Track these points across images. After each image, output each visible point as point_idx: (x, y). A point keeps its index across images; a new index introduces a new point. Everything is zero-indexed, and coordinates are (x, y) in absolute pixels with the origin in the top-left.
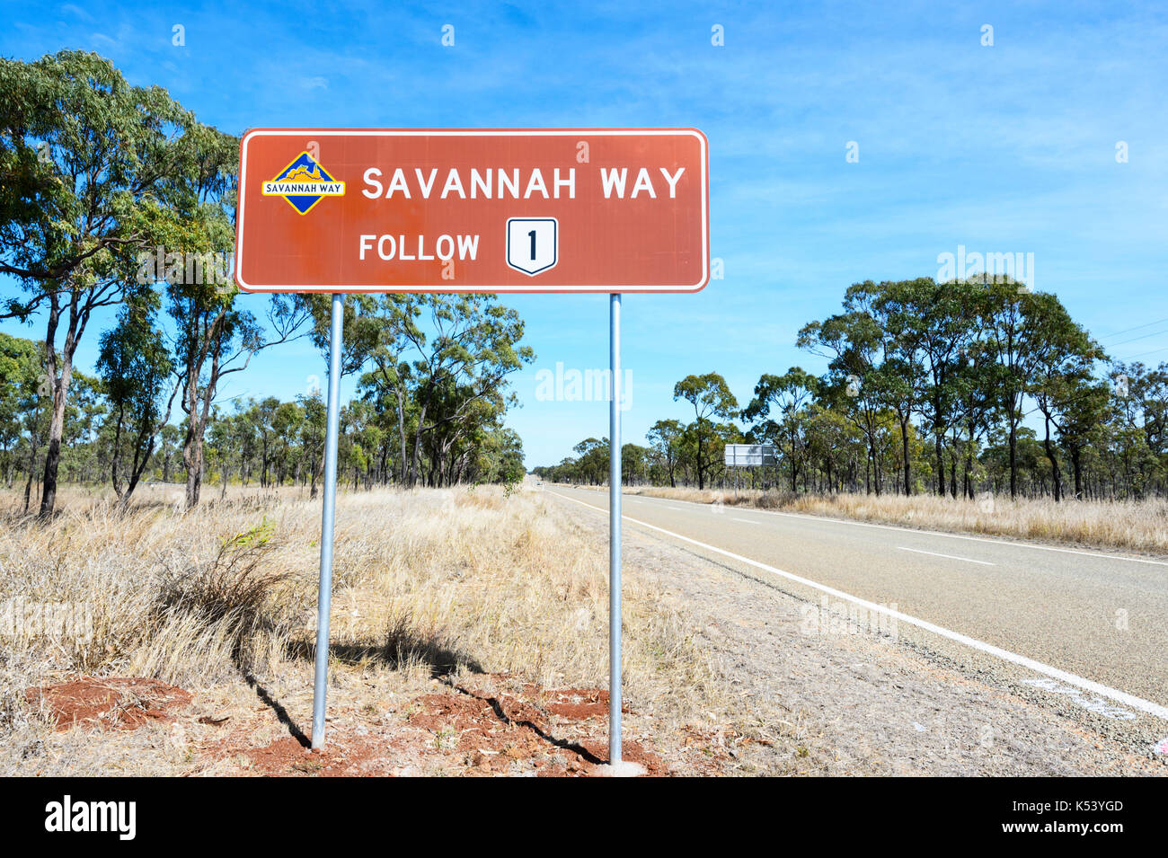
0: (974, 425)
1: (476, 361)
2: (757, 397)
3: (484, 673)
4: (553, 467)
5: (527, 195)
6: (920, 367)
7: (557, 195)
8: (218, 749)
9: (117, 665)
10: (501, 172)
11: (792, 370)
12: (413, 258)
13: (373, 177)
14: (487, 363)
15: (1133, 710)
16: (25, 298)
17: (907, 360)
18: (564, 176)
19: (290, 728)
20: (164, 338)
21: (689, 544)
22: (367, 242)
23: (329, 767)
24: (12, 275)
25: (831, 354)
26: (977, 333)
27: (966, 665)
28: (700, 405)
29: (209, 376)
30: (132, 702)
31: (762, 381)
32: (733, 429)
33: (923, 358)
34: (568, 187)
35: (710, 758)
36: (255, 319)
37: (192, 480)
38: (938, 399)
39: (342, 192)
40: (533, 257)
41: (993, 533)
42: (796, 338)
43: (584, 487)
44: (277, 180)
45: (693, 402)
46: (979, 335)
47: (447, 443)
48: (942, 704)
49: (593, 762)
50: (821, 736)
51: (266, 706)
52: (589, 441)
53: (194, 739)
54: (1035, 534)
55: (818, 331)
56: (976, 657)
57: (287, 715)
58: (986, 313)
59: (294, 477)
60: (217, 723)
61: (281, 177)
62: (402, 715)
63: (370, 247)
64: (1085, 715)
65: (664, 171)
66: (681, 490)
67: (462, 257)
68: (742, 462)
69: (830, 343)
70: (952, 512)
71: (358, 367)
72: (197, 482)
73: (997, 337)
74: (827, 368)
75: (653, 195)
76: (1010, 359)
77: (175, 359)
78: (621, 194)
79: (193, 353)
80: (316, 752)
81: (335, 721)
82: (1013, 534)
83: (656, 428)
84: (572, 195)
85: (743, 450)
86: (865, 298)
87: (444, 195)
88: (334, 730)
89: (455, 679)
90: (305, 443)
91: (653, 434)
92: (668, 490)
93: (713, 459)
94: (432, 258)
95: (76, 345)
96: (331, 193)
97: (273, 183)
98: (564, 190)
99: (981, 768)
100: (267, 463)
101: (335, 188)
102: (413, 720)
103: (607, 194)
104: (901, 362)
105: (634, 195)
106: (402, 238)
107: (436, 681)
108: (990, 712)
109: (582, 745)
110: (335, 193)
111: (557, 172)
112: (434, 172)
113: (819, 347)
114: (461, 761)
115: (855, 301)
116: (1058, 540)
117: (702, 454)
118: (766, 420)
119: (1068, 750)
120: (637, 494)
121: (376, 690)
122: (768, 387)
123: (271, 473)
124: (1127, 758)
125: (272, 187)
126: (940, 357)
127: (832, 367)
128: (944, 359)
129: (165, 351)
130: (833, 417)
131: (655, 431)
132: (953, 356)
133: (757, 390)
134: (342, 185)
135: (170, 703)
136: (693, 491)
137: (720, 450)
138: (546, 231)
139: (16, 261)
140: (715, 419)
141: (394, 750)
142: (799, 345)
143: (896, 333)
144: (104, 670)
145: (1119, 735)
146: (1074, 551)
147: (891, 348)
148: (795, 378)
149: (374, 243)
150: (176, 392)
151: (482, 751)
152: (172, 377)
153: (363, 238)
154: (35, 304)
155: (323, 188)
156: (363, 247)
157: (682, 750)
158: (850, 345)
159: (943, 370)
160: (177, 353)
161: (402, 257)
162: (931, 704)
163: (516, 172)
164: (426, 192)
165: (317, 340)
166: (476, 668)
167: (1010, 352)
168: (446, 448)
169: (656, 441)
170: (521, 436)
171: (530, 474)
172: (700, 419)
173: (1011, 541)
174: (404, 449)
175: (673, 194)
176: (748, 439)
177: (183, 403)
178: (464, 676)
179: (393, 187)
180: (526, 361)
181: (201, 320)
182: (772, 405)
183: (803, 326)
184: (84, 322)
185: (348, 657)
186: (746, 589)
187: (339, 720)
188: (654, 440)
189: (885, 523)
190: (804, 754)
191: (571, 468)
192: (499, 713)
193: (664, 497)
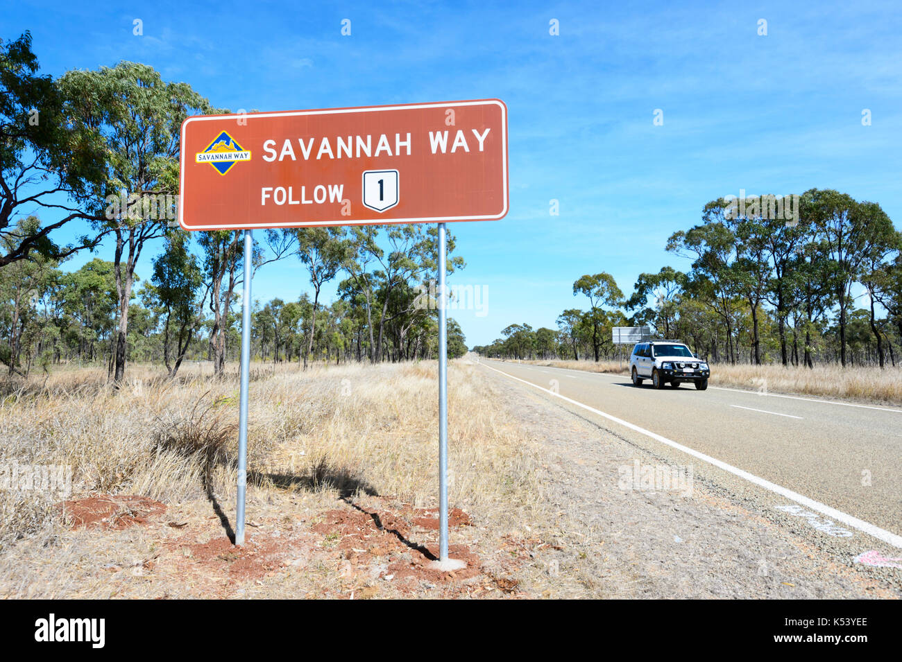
0: (813, 308)
1: (420, 269)
2: (637, 291)
3: (377, 496)
4: (487, 346)
5: (377, 154)
6: (766, 264)
7: (398, 153)
8: (174, 544)
9: (124, 486)
10: (359, 139)
11: (663, 269)
12: (298, 202)
13: (270, 146)
14: (429, 270)
15: (853, 529)
16: (92, 236)
17: (756, 259)
18: (403, 139)
19: (227, 531)
20: (198, 260)
21: (567, 403)
22: (267, 193)
23: (243, 558)
24: (85, 220)
25: (693, 256)
26: (812, 236)
27: (737, 495)
28: (595, 299)
29: (228, 285)
30: (125, 511)
31: (640, 279)
32: (619, 315)
33: (768, 257)
34: (406, 147)
35: (514, 558)
36: (258, 243)
37: (218, 359)
38: (779, 289)
39: (249, 158)
40: (382, 199)
41: (817, 394)
42: (666, 244)
43: (510, 361)
44: (206, 151)
45: (589, 295)
46: (814, 238)
47: (404, 329)
48: (703, 523)
49: (430, 559)
50: (602, 544)
51: (216, 515)
52: (513, 326)
53: (161, 536)
54: (852, 394)
55: (683, 239)
56: (748, 488)
57: (228, 523)
58: (820, 220)
59: (299, 355)
60: (179, 527)
61: (208, 150)
62: (309, 523)
63: (268, 196)
64: (811, 533)
65: (475, 132)
66: (582, 363)
67: (332, 200)
68: (625, 341)
69: (692, 247)
70: (787, 378)
71: (332, 276)
72: (222, 360)
73: (829, 238)
74: (691, 266)
75: (467, 150)
76: (840, 256)
77: (204, 274)
78: (444, 150)
79: (216, 268)
80: (238, 547)
81: (261, 527)
82: (834, 395)
83: (564, 315)
84: (409, 153)
85: (626, 331)
86: (719, 212)
87: (319, 157)
88: (258, 533)
89: (355, 500)
90: (305, 332)
91: (560, 320)
92: (572, 363)
93: (605, 338)
94: (311, 202)
95: (134, 266)
96: (242, 159)
97: (203, 154)
98: (403, 149)
99: (710, 570)
100: (278, 346)
101: (244, 156)
102: (315, 528)
103: (434, 151)
104: (749, 261)
105: (453, 150)
106: (290, 188)
107: (342, 501)
108: (738, 529)
109: (426, 547)
110: (244, 159)
111: (398, 136)
112: (312, 140)
113: (684, 250)
114: (338, 556)
115: (712, 215)
116: (868, 399)
117: (597, 335)
118: (645, 309)
119: (784, 558)
120: (548, 366)
121: (297, 506)
122: (645, 284)
123: (282, 353)
124: (829, 565)
125: (202, 157)
126: (781, 256)
127: (694, 266)
128: (784, 257)
129: (198, 269)
130: (696, 304)
131: (563, 318)
132: (792, 256)
133: (636, 286)
134: (249, 153)
135: (151, 513)
136: (591, 363)
137: (609, 332)
138: (391, 179)
139: (88, 209)
140: (607, 308)
141: (293, 547)
142: (667, 249)
143: (744, 239)
144: (115, 490)
145: (832, 548)
146: (878, 408)
147: (740, 249)
148: (667, 275)
149: (271, 193)
150: (205, 297)
151: (355, 550)
152: (203, 287)
153: (264, 190)
154: (99, 239)
155: (236, 156)
156: (264, 196)
157: (496, 552)
158: (708, 249)
159: (783, 265)
160: (206, 270)
161: (291, 202)
162: (695, 523)
163: (369, 138)
164: (306, 155)
165: (303, 258)
166: (371, 492)
167: (840, 251)
168: (403, 333)
169: (563, 326)
170: (459, 323)
171: (471, 351)
172: (594, 309)
173: (829, 400)
174: (372, 335)
175: (481, 149)
176: (630, 323)
177: (211, 304)
178: (362, 499)
179: (284, 153)
180: (459, 267)
181: (221, 246)
182: (648, 297)
183: (671, 235)
184: (139, 250)
185: (281, 483)
186: (595, 436)
187: (263, 527)
188: (562, 324)
189: (733, 386)
190: (583, 557)
191: (500, 347)
192: (378, 524)
193: (567, 368)
